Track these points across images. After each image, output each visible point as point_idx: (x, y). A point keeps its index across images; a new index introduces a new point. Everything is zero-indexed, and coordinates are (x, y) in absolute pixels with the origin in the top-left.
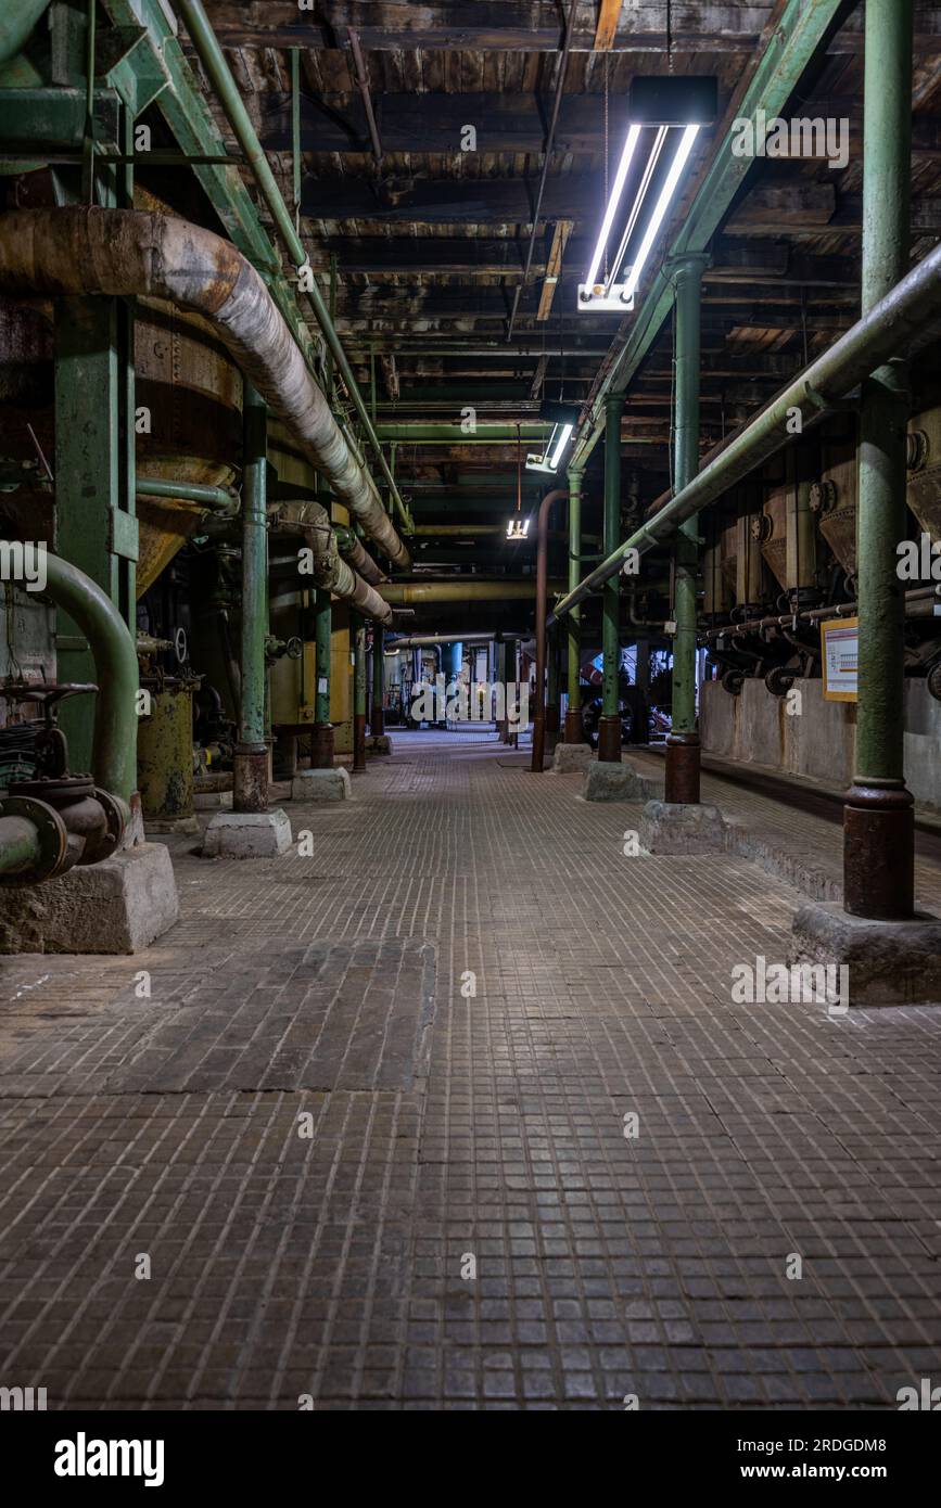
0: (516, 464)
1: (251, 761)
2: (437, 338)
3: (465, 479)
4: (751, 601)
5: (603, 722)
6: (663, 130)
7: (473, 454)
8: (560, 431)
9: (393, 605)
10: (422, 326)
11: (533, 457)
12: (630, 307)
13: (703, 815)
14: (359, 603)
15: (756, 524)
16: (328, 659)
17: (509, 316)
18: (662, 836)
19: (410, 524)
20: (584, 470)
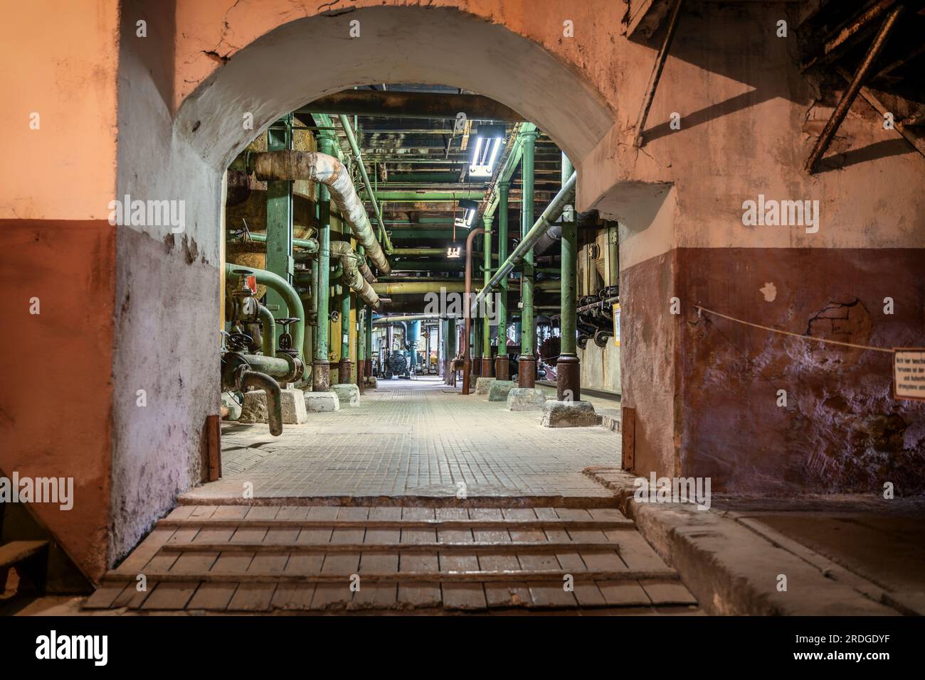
0: (453, 212)
1: (322, 367)
2: (409, 157)
3: (423, 220)
4: (591, 294)
5: (498, 359)
6: (489, 140)
7: (428, 207)
8: (469, 212)
9: (380, 296)
10: (401, 151)
11: (458, 219)
12: (490, 175)
13: (535, 393)
14: (364, 294)
15: (591, 249)
16: (348, 325)
17: (446, 148)
18: (515, 403)
19: (391, 248)
20: (493, 218)
